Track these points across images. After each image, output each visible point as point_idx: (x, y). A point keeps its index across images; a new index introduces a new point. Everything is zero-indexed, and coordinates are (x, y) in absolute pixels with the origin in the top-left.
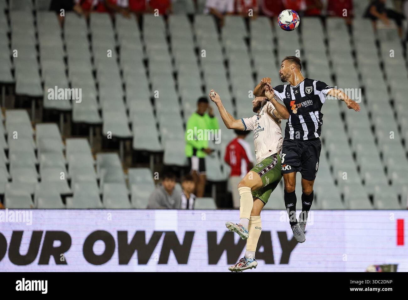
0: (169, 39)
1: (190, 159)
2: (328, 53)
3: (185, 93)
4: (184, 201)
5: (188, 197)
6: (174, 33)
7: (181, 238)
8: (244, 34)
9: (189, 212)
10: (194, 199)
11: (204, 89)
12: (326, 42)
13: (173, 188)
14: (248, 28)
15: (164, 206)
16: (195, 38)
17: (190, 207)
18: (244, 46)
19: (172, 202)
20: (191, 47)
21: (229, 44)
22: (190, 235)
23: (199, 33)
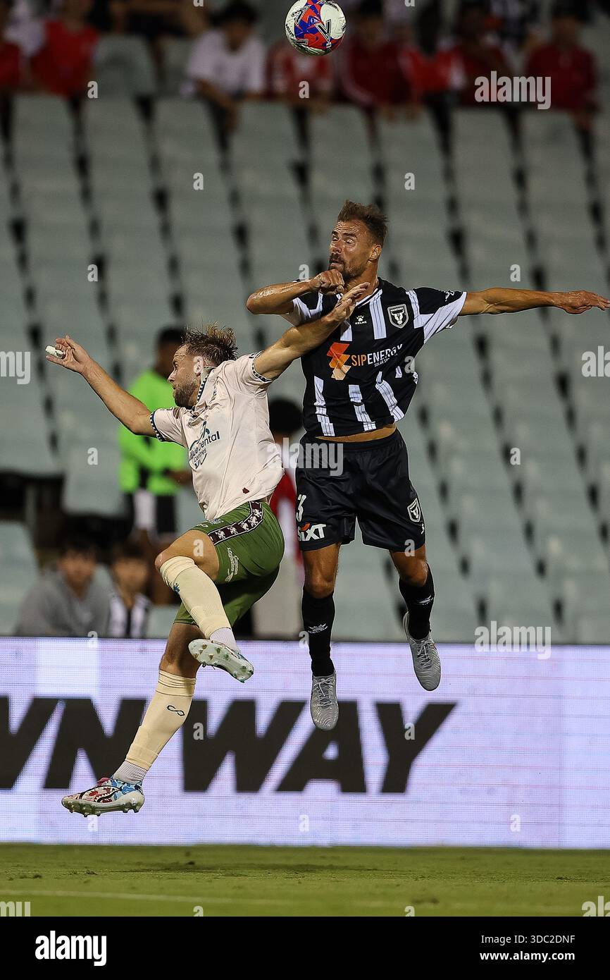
0: (82, 165)
1: (129, 499)
2: (523, 208)
3: (125, 316)
4: (118, 613)
5: (130, 603)
6: (98, 147)
7: (108, 718)
8: (292, 152)
9: (133, 646)
10: (147, 610)
11: (178, 304)
12: (520, 178)
13: (89, 579)
14: (304, 135)
15: (64, 628)
16: (155, 164)
17: (136, 631)
18: (290, 188)
19: (86, 617)
20: (144, 187)
21: (249, 180)
22: (132, 710)
23: (169, 149)
